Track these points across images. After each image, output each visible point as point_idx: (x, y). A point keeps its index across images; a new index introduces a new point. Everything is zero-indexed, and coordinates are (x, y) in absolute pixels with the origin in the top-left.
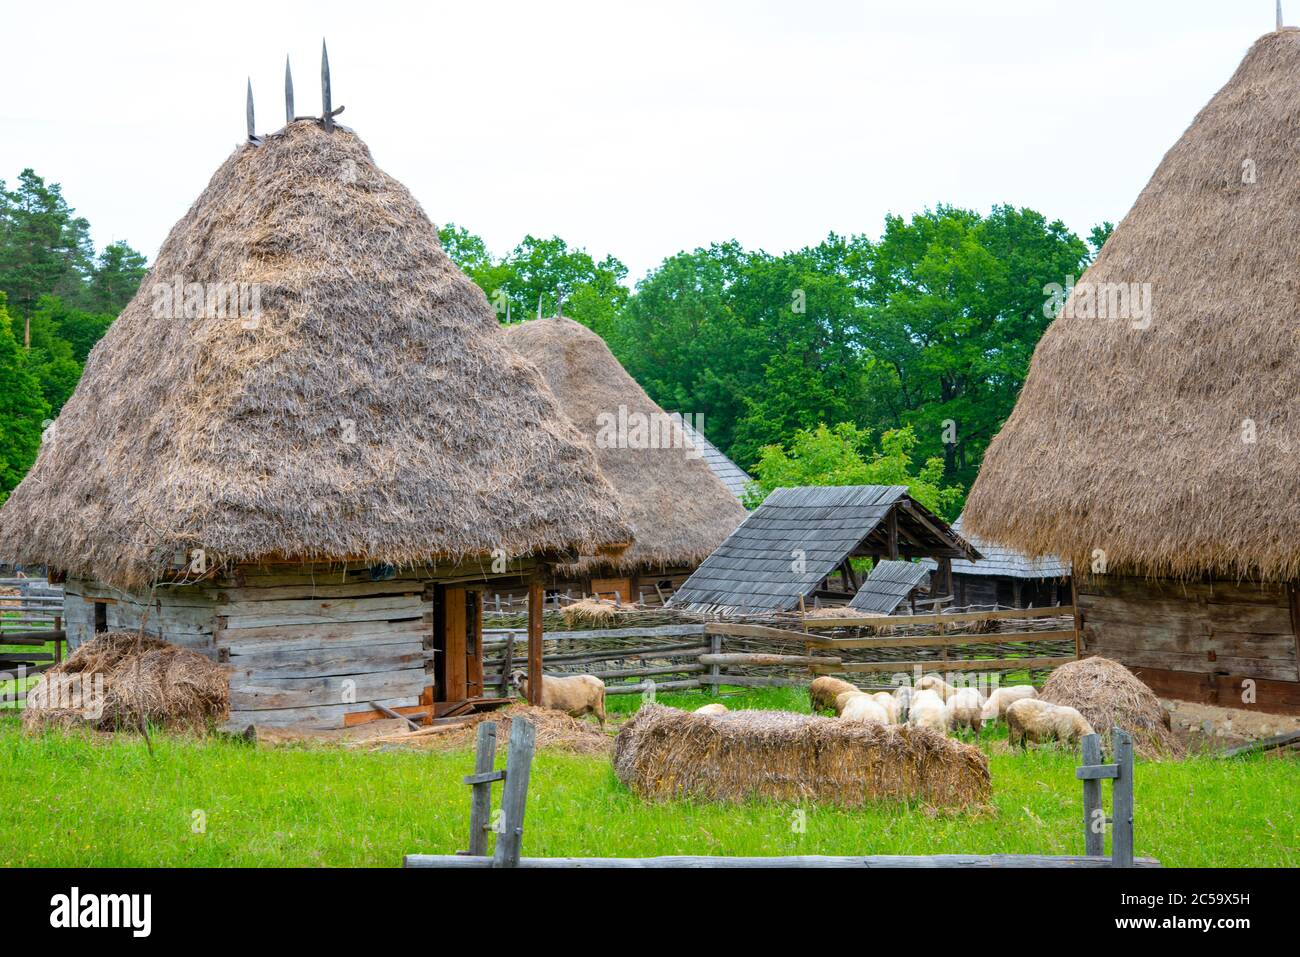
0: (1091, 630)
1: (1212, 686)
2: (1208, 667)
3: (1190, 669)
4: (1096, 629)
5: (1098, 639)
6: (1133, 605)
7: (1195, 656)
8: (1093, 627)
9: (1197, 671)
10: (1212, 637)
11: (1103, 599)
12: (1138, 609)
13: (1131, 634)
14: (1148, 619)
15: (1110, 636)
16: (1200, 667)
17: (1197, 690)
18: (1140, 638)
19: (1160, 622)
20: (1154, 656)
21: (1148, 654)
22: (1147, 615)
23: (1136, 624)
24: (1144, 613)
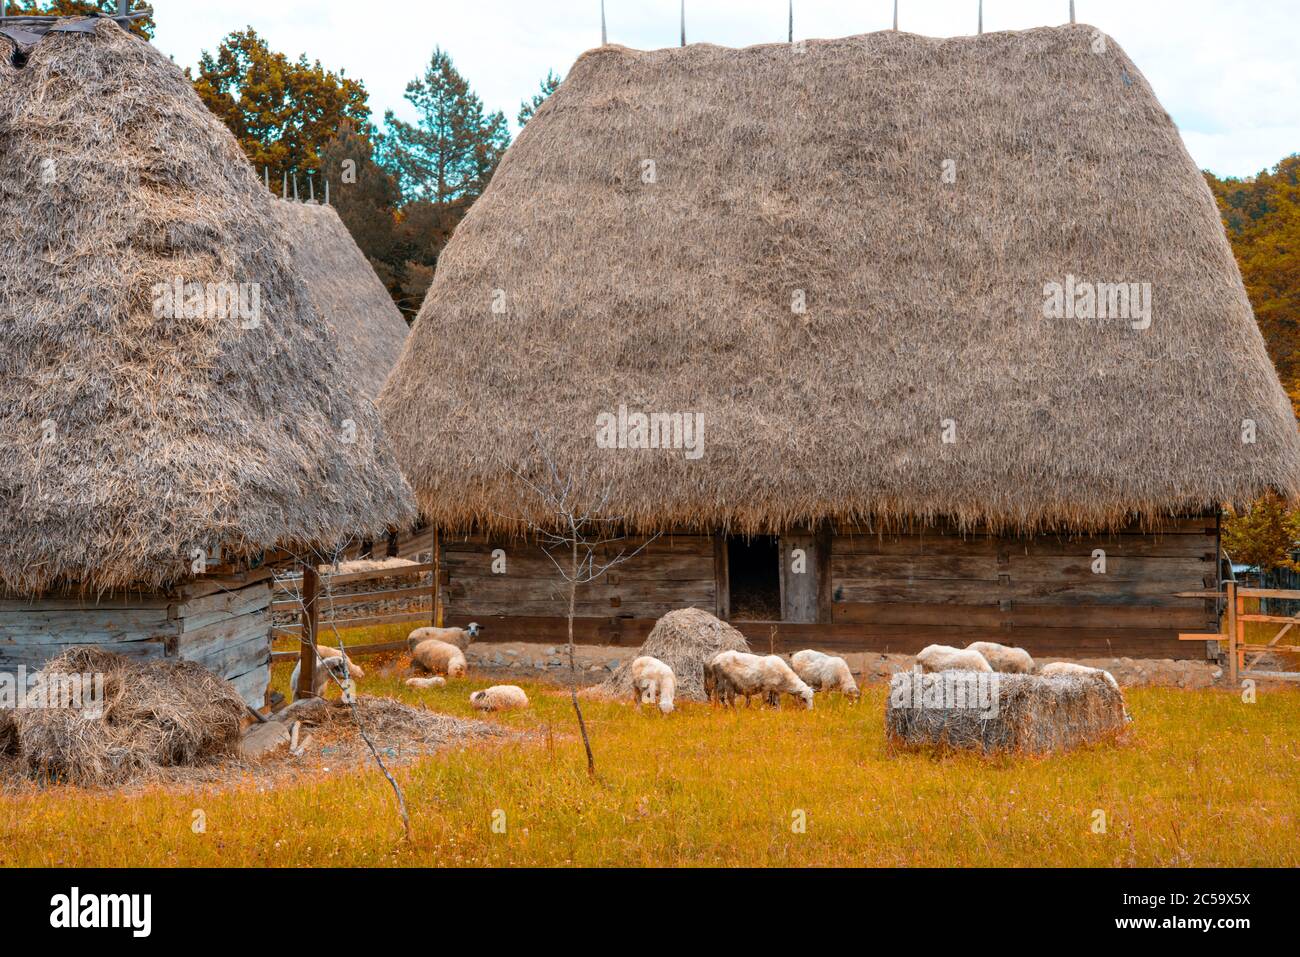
0: (460, 585)
1: (613, 629)
2: (610, 612)
3: (589, 615)
4: (468, 584)
5: (469, 593)
6: (520, 560)
7: (595, 604)
8: (463, 581)
9: (596, 616)
10: (617, 585)
11: (481, 555)
12: (526, 563)
13: (514, 587)
14: (538, 571)
15: (486, 589)
16: (599, 612)
17: (594, 634)
18: (524, 590)
19: (555, 574)
20: (542, 606)
21: (534, 604)
22: (539, 568)
23: (520, 577)
24: (535, 566)
